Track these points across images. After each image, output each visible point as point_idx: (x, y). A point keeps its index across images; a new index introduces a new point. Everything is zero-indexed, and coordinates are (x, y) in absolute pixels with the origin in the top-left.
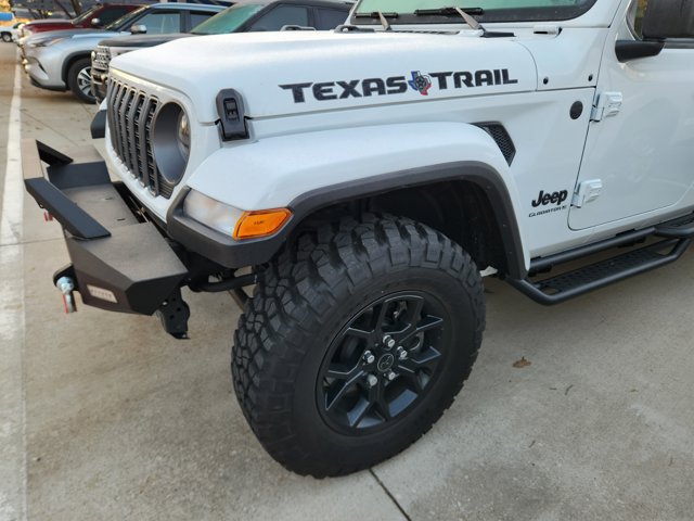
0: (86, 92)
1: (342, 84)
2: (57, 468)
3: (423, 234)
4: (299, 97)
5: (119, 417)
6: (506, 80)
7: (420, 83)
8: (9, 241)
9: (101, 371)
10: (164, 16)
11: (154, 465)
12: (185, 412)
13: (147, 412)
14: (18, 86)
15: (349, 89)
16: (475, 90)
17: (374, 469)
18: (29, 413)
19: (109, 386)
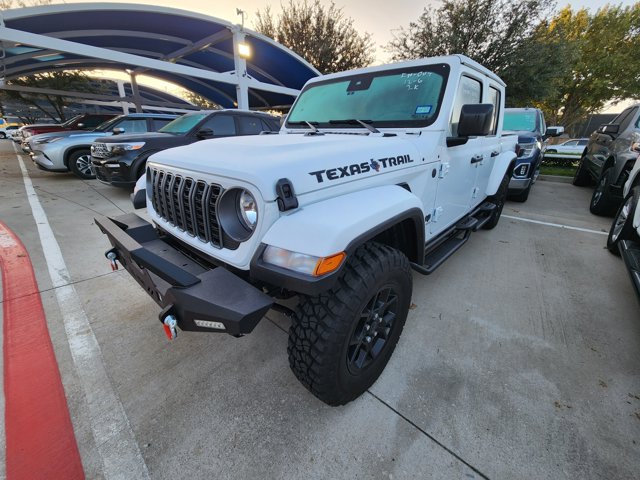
0: (84, 172)
1: (340, 169)
2: (166, 447)
3: (392, 251)
4: (320, 180)
5: (196, 396)
6: (410, 161)
7: (375, 165)
8: (60, 284)
9: (170, 366)
10: (133, 122)
11: (236, 424)
12: (240, 381)
13: (215, 388)
14: (24, 170)
15: (344, 172)
16: (398, 167)
17: (370, 390)
18: (127, 411)
19: (181, 376)
